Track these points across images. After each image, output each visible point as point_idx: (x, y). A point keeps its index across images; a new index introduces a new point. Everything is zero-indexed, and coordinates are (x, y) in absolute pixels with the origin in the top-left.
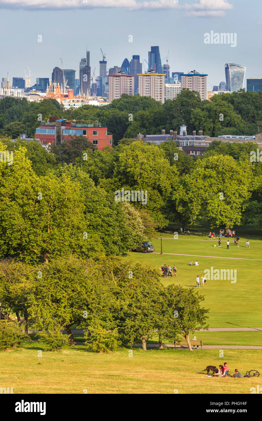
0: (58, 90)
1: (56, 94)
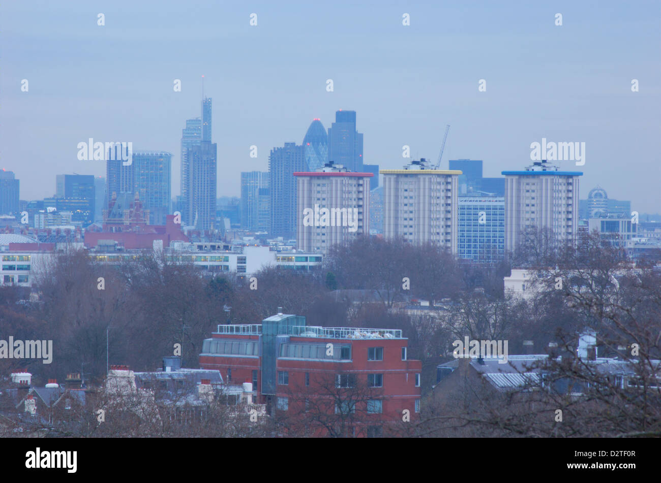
0: (134, 212)
1: (130, 224)
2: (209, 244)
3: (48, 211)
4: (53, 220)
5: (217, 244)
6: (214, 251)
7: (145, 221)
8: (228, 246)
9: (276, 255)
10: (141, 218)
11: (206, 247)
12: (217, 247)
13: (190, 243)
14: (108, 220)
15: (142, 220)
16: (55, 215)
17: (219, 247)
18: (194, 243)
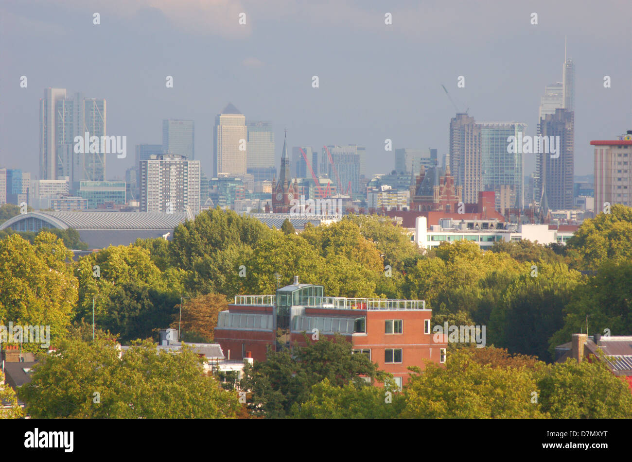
0: (445, 188)
1: (440, 202)
2: (480, 222)
3: (383, 190)
4: (388, 199)
5: (490, 222)
6: (486, 230)
7: (457, 198)
8: (503, 224)
9: (555, 234)
10: (452, 196)
11: (477, 225)
12: (490, 225)
13: (461, 221)
14: (415, 198)
15: (453, 198)
16: (390, 193)
17: (492, 225)
18: (465, 221)
